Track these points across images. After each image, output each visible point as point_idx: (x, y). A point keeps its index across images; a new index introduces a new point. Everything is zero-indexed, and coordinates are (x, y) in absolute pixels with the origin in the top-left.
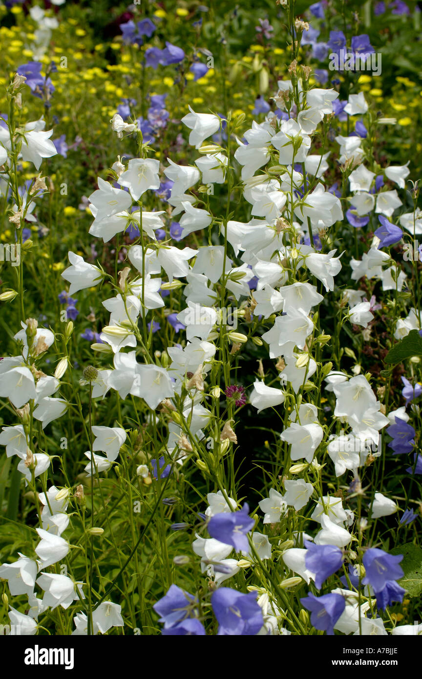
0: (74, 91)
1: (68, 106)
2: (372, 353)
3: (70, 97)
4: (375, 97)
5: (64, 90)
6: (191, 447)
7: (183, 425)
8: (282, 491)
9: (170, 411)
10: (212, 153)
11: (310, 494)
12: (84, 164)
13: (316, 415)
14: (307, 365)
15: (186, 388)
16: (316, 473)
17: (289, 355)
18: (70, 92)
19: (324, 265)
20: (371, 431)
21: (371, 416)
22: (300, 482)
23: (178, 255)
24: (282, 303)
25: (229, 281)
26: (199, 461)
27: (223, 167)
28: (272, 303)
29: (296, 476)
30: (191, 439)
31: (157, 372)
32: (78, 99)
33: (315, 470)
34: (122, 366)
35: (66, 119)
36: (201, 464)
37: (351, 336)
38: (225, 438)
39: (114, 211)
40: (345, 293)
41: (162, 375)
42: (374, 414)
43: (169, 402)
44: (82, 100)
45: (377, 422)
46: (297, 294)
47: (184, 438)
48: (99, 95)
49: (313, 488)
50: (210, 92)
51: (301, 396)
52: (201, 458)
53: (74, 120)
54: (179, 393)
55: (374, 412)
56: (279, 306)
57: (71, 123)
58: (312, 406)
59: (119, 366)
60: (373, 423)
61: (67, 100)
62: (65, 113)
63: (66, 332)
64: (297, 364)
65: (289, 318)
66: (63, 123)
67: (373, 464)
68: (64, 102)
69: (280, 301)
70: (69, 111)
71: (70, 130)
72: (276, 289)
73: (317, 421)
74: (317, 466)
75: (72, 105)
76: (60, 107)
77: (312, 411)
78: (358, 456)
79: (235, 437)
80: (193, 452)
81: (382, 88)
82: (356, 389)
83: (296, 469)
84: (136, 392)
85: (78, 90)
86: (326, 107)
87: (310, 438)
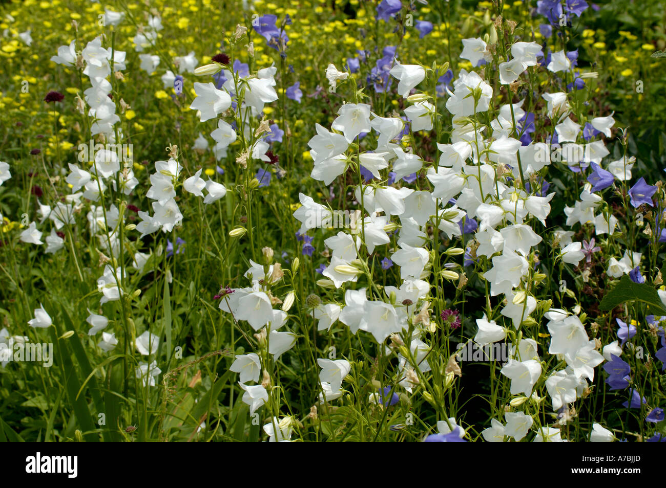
0: (317, 43)
1: (311, 57)
2: (592, 292)
3: (312, 48)
4: (599, 49)
5: (307, 42)
6: (417, 379)
7: (410, 359)
8: (504, 422)
9: (398, 344)
10: (420, 101)
11: (529, 426)
12: (324, 111)
13: (536, 349)
14: (525, 302)
15: (413, 324)
16: (536, 406)
17: (508, 292)
18: (313, 44)
19: (542, 207)
20: (586, 368)
21: (587, 354)
22: (520, 414)
23: (395, 194)
24: (503, 244)
25: (443, 221)
26: (425, 393)
27: (430, 114)
28: (493, 244)
29: (516, 409)
30: (418, 372)
31: (385, 309)
32: (320, 49)
33: (535, 402)
34: (353, 302)
35: (308, 68)
36: (428, 396)
37: (573, 276)
38: (450, 371)
39: (331, 154)
40: (556, 234)
41: (390, 311)
42: (590, 352)
43: (397, 337)
44: (324, 51)
45: (592, 360)
46: (517, 235)
47: (412, 371)
48: (339, 47)
49: (532, 421)
50: (444, 44)
51: (521, 333)
52: (427, 390)
53: (317, 69)
54: (407, 328)
55: (590, 350)
56: (500, 246)
57: (313, 72)
58: (532, 342)
59: (350, 303)
60: (589, 361)
61: (310, 51)
62: (308, 63)
63: (293, 267)
64: (514, 301)
65: (505, 258)
66: (306, 72)
67: (589, 396)
68: (307, 52)
69: (501, 242)
70: (312, 61)
71: (313, 79)
72: (497, 230)
73: (537, 357)
74: (537, 399)
75: (314, 56)
76: (303, 57)
77: (532, 346)
78: (575, 391)
79: (459, 370)
80: (420, 385)
81: (606, 42)
82: (571, 328)
83: (516, 402)
84: (364, 327)
85: (321, 42)
86: (530, 59)
87: (529, 374)
